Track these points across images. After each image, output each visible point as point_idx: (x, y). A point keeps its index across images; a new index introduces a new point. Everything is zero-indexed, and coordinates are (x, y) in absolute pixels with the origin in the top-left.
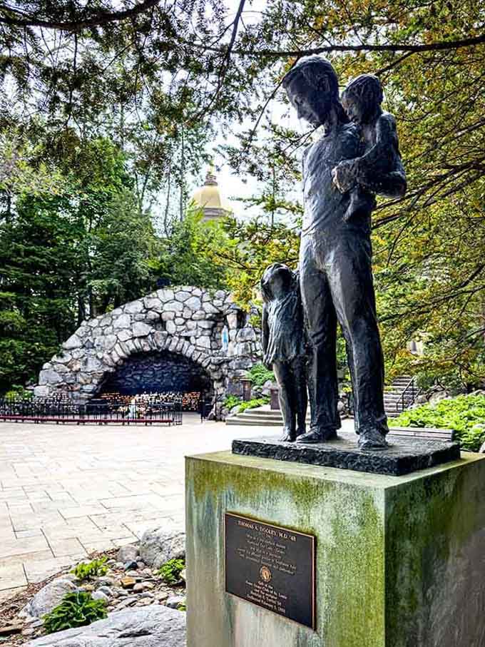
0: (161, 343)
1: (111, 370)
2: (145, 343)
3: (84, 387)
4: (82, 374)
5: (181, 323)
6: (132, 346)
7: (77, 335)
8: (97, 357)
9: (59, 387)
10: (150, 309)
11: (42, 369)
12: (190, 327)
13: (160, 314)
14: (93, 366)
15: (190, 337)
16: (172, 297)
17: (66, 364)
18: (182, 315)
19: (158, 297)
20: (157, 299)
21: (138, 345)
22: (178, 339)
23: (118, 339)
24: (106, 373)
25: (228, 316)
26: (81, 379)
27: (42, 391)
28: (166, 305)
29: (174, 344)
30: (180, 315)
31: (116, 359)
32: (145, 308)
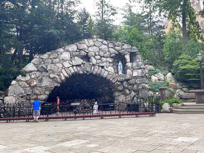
0: (89, 70)
1: (59, 85)
2: (80, 69)
3: (39, 97)
4: (38, 88)
5: (99, 59)
6: (72, 70)
7: (32, 63)
8: (50, 77)
9: (22, 97)
10: (81, 50)
11: (11, 85)
12: (104, 61)
13: (87, 53)
14: (46, 82)
15: (104, 66)
16: (93, 44)
17: (26, 81)
18: (99, 54)
19: (85, 43)
20: (84, 44)
21: (76, 70)
22: (98, 67)
23: (63, 66)
24: (56, 87)
25: (125, 56)
26: (37, 92)
27: (10, 100)
28: (90, 48)
29: (96, 70)
30: (98, 54)
31: (63, 78)
32: (78, 49)
